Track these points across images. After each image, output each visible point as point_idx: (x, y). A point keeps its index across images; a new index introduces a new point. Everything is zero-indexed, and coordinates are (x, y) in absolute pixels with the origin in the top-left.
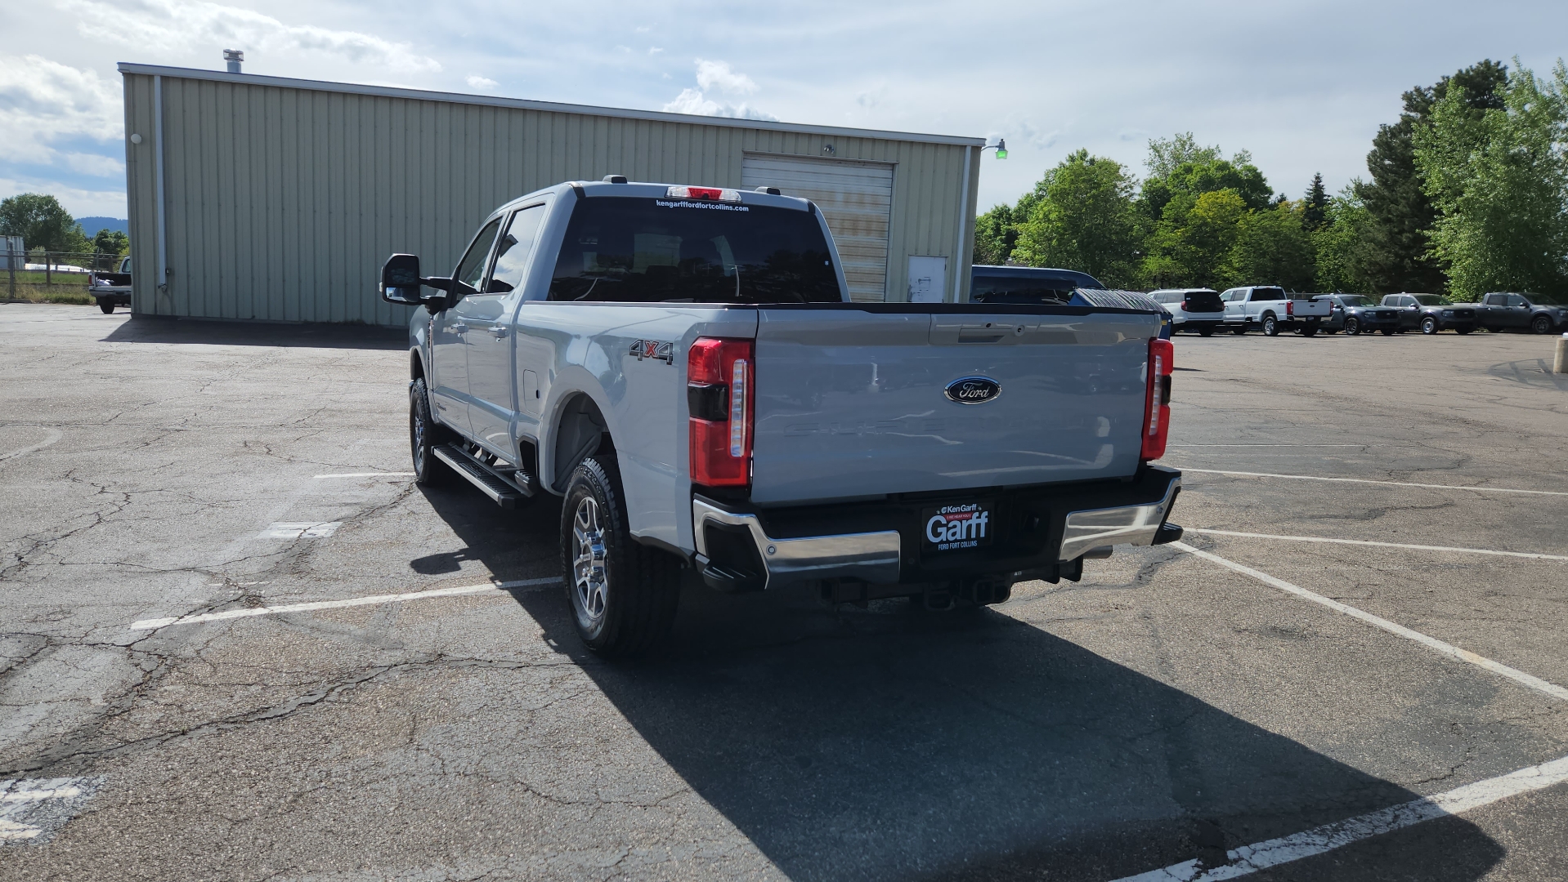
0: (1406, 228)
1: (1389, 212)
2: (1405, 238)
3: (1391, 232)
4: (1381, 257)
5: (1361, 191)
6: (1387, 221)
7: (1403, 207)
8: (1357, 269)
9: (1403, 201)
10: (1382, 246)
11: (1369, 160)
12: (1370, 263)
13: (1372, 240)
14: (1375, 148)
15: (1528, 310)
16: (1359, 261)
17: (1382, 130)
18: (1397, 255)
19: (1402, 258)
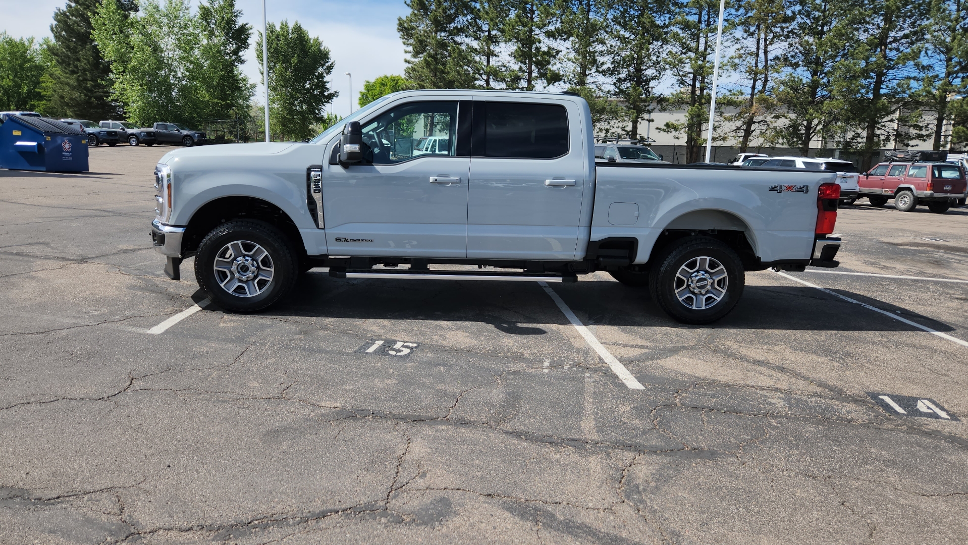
0: (89, 78)
1: (76, 67)
2: (89, 84)
3: (78, 80)
4: (76, 95)
5: (51, 50)
6: (73, 72)
7: (83, 64)
8: (61, 102)
9: (85, 61)
10: (73, 88)
11: (52, 30)
12: (71, 99)
13: (67, 84)
14: (56, 22)
15: (179, 133)
16: (62, 97)
17: (57, 11)
18: (85, 95)
19: (90, 98)
